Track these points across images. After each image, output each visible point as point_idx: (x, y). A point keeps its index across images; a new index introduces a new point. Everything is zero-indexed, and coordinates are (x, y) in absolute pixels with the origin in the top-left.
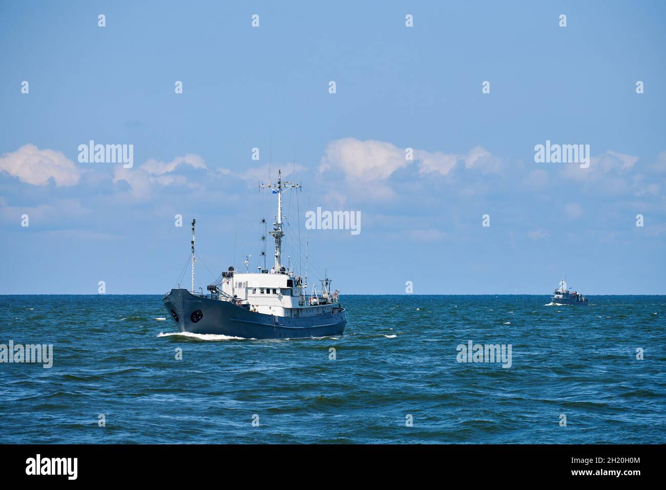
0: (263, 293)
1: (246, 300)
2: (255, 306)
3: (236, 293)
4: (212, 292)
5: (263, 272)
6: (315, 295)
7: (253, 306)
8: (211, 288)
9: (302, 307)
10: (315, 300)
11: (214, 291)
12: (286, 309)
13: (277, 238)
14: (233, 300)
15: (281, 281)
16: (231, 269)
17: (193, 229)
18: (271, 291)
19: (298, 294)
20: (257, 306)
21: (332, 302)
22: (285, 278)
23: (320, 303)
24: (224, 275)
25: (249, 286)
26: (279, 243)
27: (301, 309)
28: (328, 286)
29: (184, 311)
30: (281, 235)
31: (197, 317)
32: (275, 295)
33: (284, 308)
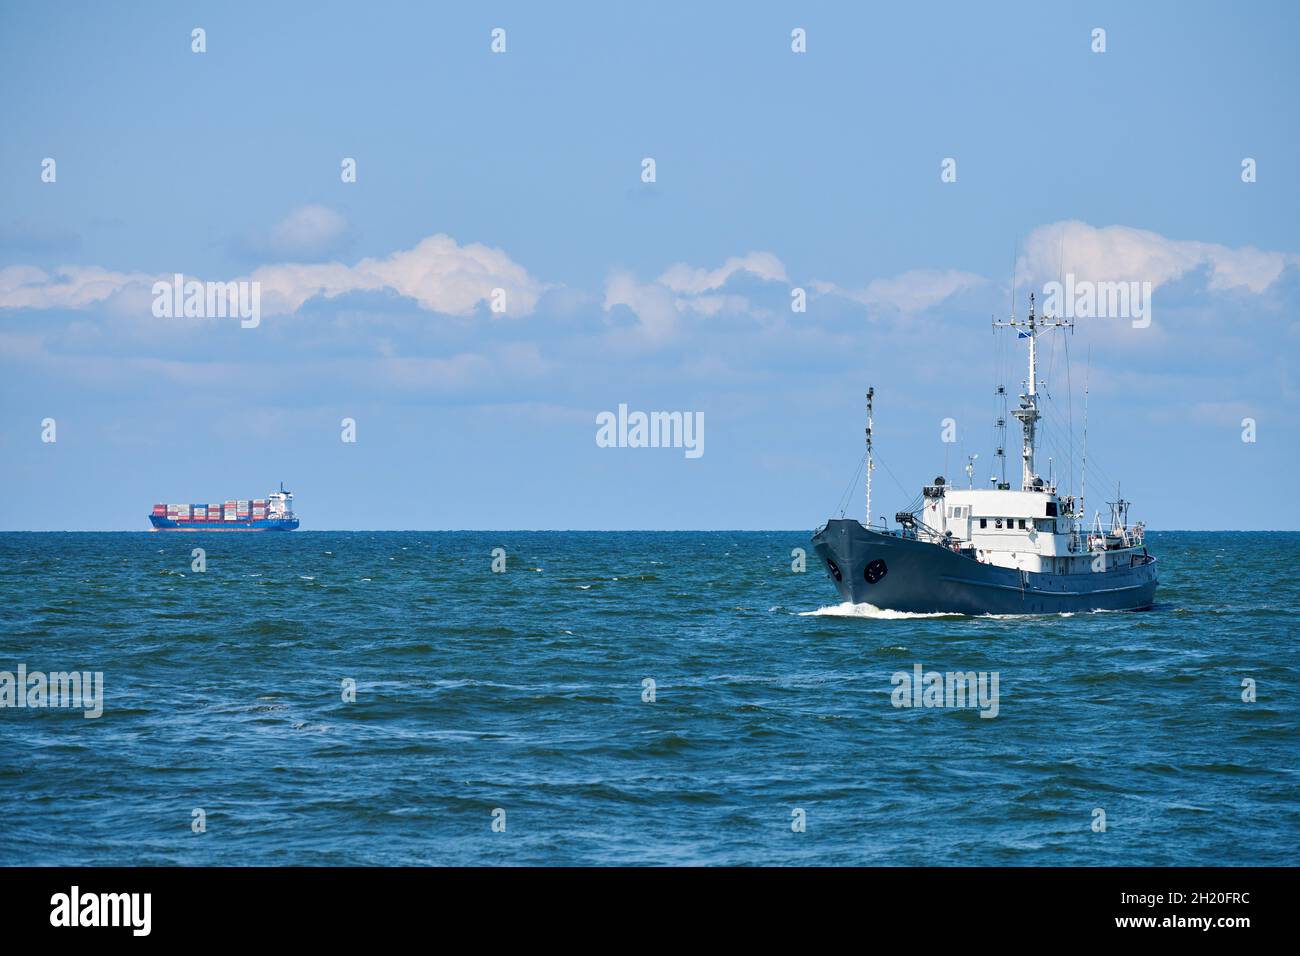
0: (1000, 527)
1: (969, 540)
2: (985, 552)
3: (949, 528)
4: (905, 526)
5: (1000, 487)
6: (1098, 532)
7: (981, 551)
8: (902, 518)
9: (1074, 555)
10: (1099, 541)
11: (908, 524)
12: (1044, 559)
13: (1026, 422)
14: (945, 541)
15: (1035, 506)
16: (940, 481)
17: (870, 406)
18: (1016, 524)
19: (1067, 530)
20: (989, 552)
21: (1132, 544)
22: (1043, 499)
23: (1109, 547)
24: (927, 492)
25: (973, 515)
26: (1030, 432)
27: (1073, 558)
28: (1123, 514)
29: (852, 561)
30: (1035, 416)
31: (877, 572)
32: (1024, 532)
33: (1040, 556)
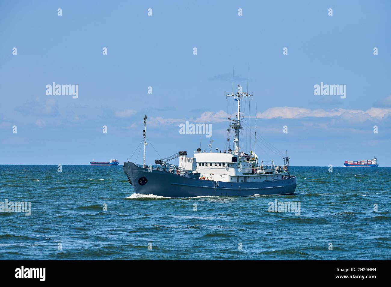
15: (228, 158)
22: (231, 156)
31: (143, 182)
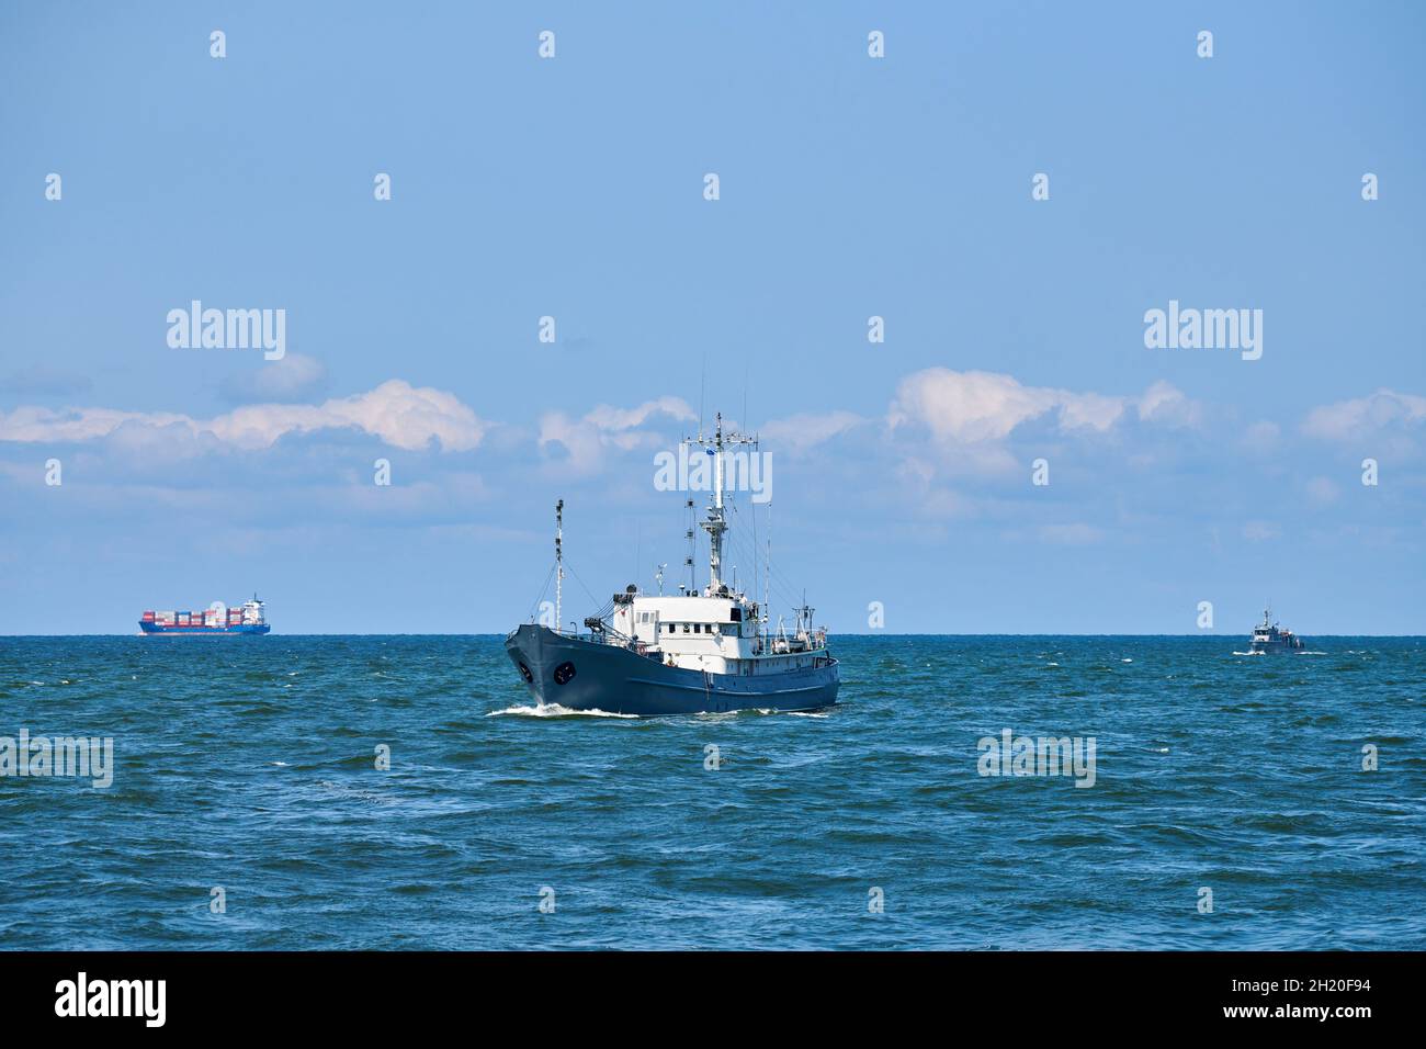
0: (688, 631)
1: (657, 644)
2: (673, 655)
3: (637, 633)
4: (594, 631)
5: (688, 594)
6: (782, 635)
7: (670, 655)
8: (590, 623)
9: (758, 657)
10: (782, 644)
11: (597, 629)
12: (729, 661)
13: (713, 533)
14: (631, 644)
15: (721, 611)
16: (632, 589)
17: (559, 517)
18: (703, 629)
19: (752, 634)
20: (678, 655)
21: (814, 647)
22: (728, 605)
23: (792, 650)
24: (617, 599)
25: (660, 620)
26: (717, 542)
27: (757, 661)
28: (808, 620)
29: (542, 664)
30: (722, 528)
31: (566, 674)
32: (710, 636)
33: (725, 658)
